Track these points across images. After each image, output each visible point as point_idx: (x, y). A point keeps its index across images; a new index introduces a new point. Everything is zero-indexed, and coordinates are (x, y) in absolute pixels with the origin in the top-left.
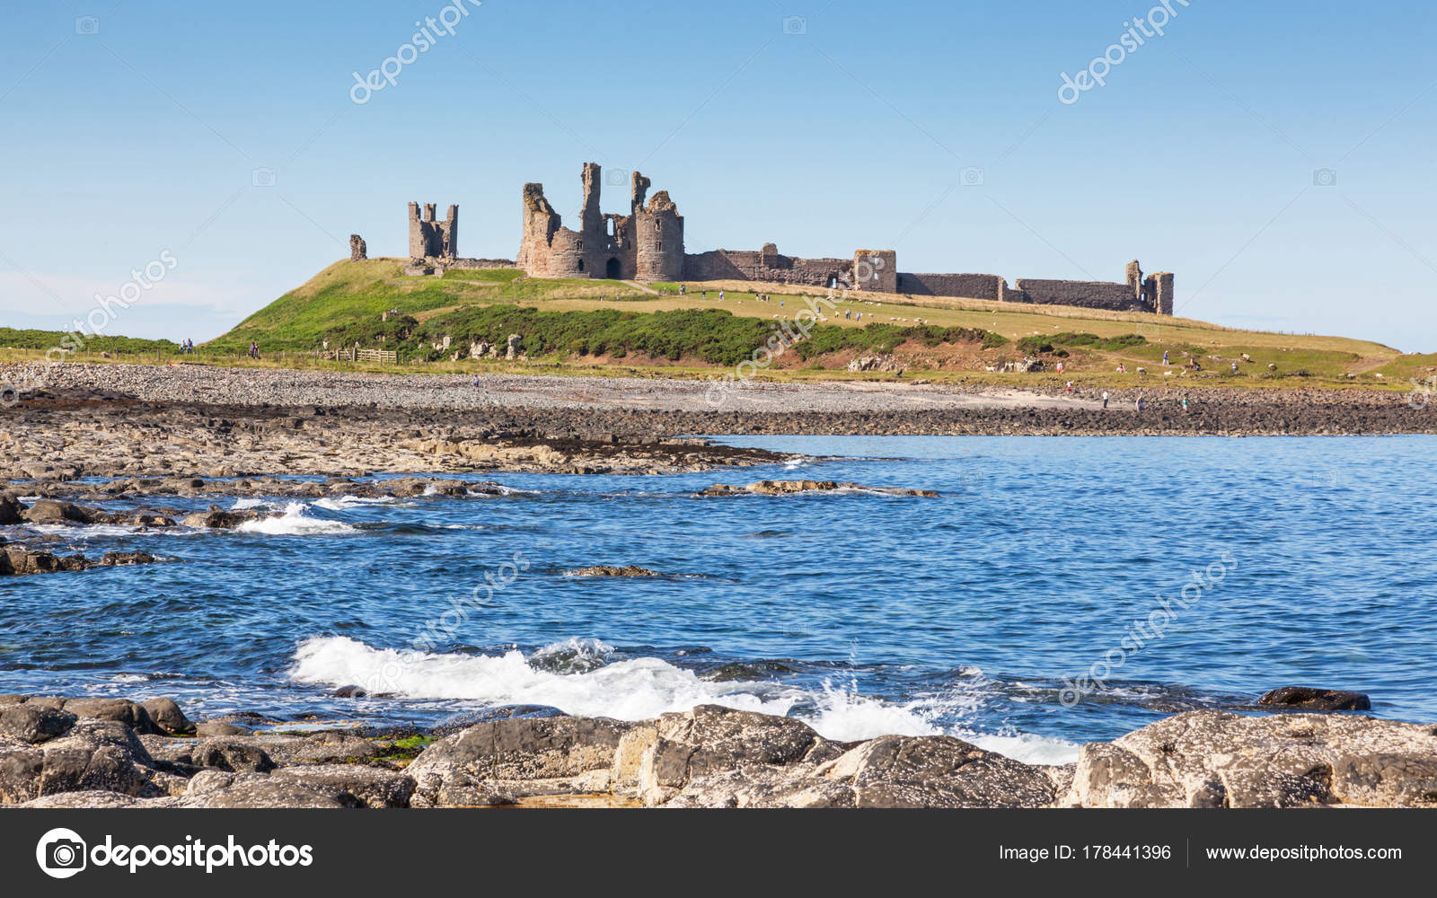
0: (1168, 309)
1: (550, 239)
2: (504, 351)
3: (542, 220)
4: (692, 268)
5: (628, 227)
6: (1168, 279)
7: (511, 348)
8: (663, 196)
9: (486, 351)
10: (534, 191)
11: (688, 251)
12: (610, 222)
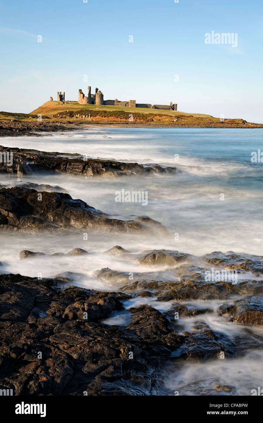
0: (176, 110)
1: (83, 98)
2: (88, 116)
3: (82, 95)
4: (104, 103)
5: (95, 96)
6: (176, 105)
7: (89, 116)
8: (100, 91)
9: (85, 117)
10: (80, 90)
11: (104, 100)
12: (92, 95)
